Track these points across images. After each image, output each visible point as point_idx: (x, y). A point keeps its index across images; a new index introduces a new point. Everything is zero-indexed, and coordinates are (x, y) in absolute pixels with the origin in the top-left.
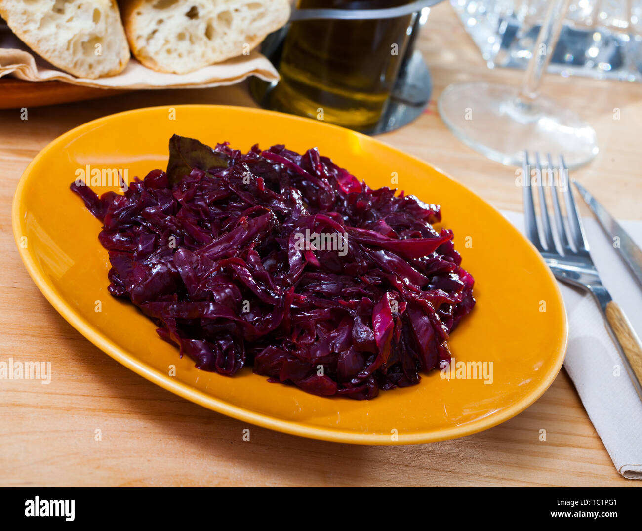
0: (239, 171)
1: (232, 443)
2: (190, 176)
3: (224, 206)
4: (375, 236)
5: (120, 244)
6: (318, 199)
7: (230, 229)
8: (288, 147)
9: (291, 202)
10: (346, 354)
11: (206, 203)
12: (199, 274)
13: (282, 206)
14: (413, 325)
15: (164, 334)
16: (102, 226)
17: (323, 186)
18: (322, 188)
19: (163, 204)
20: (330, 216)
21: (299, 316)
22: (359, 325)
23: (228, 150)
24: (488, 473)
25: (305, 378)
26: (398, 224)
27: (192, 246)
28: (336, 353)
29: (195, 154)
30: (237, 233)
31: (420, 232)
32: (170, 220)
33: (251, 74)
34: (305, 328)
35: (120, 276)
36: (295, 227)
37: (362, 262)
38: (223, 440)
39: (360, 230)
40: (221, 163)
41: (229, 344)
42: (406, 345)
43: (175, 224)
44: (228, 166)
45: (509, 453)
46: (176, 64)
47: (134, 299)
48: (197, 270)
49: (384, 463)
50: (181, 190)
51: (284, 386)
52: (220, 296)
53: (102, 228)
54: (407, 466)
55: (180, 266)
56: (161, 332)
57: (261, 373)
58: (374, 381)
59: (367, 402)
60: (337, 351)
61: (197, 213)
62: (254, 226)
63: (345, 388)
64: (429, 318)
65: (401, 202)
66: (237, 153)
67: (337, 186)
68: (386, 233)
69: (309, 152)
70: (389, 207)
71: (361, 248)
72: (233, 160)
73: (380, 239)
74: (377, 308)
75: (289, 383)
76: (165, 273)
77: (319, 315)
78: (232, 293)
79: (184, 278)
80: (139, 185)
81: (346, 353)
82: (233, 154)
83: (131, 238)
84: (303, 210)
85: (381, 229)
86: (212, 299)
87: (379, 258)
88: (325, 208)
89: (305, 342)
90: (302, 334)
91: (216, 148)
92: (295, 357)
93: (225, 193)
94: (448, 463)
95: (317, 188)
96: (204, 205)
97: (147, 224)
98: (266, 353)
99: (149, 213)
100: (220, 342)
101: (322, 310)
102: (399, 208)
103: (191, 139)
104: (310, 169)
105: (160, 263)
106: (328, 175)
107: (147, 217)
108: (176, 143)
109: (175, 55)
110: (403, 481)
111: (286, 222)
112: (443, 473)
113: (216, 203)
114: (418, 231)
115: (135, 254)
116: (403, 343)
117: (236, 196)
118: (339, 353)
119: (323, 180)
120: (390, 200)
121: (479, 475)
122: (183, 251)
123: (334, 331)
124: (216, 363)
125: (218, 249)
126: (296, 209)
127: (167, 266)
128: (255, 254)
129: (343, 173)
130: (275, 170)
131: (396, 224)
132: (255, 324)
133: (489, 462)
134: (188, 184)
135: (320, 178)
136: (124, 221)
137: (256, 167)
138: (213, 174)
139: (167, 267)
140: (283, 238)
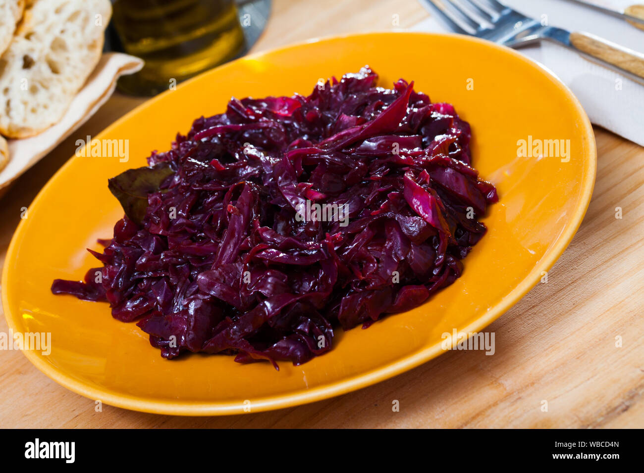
0: (189, 169)
1: (376, 405)
2: (150, 206)
3: (199, 208)
4: (348, 134)
5: (138, 309)
6: (269, 139)
7: (224, 225)
8: (207, 115)
9: (253, 160)
10: (413, 253)
11: (184, 217)
12: (232, 284)
13: (249, 170)
14: (444, 184)
15: (243, 358)
16: (109, 305)
17: (265, 125)
18: (265, 128)
19: (148, 248)
20: (294, 146)
21: (346, 253)
22: (404, 222)
23: (159, 158)
24: (603, 258)
25: (393, 302)
26: (355, 108)
27: (203, 264)
28: (403, 260)
29: (137, 183)
30: (234, 224)
31: (380, 101)
32: (166, 256)
33: (117, 77)
34: (359, 260)
35: (164, 338)
36: (275, 179)
37: (357, 165)
38: (367, 409)
39: (332, 139)
40: (165, 173)
41: (308, 324)
42: (451, 206)
43: (173, 256)
44: (172, 170)
45: (603, 227)
46: (49, 116)
47: (192, 348)
48: (227, 282)
49: (513, 319)
50: (154, 223)
51: (382, 321)
52: (268, 289)
53: (110, 307)
54: (533, 307)
55: (210, 290)
56: (240, 359)
57: (352, 326)
58: (453, 258)
59: (459, 281)
60: (403, 258)
61: (184, 232)
62: (244, 206)
63: (434, 283)
64: (450, 168)
65: (341, 87)
66: (171, 154)
67: (276, 117)
68: (355, 124)
69: (230, 105)
70: (335, 100)
71: (346, 154)
72: (173, 162)
73: (354, 133)
74: (407, 194)
75: (382, 316)
76: (202, 306)
77: (363, 240)
78: (276, 279)
79: (221, 298)
80: (113, 246)
81: (411, 254)
82: (168, 157)
83: (143, 297)
84: (270, 159)
85: (347, 124)
86: (264, 298)
87: (367, 149)
88: (282, 143)
89: (371, 271)
90: (361, 266)
91: (149, 163)
92: (372, 291)
93: (193, 197)
94: (564, 276)
95: (261, 131)
96: (185, 221)
97: (148, 275)
98: (343, 307)
99: (143, 264)
100: (299, 328)
101: (362, 233)
102: (343, 94)
103: (124, 173)
104: (243, 120)
105: (190, 301)
106: (261, 113)
107: (143, 268)
108: (115, 185)
109: (40, 110)
110: (543, 322)
111: (265, 180)
112: (568, 288)
113: (192, 211)
114: (377, 102)
115: (159, 308)
116: (448, 206)
117: (204, 192)
118: (406, 258)
119: (260, 120)
120: (331, 93)
121: (598, 266)
122: (202, 276)
123: (387, 242)
124: (310, 348)
125: (230, 249)
126: (264, 163)
127: (198, 298)
128: (267, 230)
129: (271, 101)
130: (216, 144)
131: (354, 109)
132: (315, 289)
133: (595, 249)
134: (157, 214)
135: (256, 120)
136: (126, 288)
137: (199, 154)
138: (167, 188)
139: (201, 300)
140: (274, 197)
